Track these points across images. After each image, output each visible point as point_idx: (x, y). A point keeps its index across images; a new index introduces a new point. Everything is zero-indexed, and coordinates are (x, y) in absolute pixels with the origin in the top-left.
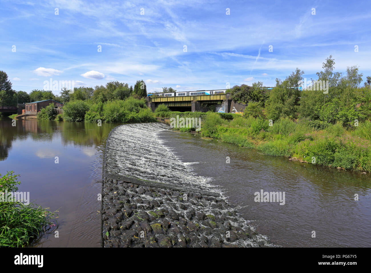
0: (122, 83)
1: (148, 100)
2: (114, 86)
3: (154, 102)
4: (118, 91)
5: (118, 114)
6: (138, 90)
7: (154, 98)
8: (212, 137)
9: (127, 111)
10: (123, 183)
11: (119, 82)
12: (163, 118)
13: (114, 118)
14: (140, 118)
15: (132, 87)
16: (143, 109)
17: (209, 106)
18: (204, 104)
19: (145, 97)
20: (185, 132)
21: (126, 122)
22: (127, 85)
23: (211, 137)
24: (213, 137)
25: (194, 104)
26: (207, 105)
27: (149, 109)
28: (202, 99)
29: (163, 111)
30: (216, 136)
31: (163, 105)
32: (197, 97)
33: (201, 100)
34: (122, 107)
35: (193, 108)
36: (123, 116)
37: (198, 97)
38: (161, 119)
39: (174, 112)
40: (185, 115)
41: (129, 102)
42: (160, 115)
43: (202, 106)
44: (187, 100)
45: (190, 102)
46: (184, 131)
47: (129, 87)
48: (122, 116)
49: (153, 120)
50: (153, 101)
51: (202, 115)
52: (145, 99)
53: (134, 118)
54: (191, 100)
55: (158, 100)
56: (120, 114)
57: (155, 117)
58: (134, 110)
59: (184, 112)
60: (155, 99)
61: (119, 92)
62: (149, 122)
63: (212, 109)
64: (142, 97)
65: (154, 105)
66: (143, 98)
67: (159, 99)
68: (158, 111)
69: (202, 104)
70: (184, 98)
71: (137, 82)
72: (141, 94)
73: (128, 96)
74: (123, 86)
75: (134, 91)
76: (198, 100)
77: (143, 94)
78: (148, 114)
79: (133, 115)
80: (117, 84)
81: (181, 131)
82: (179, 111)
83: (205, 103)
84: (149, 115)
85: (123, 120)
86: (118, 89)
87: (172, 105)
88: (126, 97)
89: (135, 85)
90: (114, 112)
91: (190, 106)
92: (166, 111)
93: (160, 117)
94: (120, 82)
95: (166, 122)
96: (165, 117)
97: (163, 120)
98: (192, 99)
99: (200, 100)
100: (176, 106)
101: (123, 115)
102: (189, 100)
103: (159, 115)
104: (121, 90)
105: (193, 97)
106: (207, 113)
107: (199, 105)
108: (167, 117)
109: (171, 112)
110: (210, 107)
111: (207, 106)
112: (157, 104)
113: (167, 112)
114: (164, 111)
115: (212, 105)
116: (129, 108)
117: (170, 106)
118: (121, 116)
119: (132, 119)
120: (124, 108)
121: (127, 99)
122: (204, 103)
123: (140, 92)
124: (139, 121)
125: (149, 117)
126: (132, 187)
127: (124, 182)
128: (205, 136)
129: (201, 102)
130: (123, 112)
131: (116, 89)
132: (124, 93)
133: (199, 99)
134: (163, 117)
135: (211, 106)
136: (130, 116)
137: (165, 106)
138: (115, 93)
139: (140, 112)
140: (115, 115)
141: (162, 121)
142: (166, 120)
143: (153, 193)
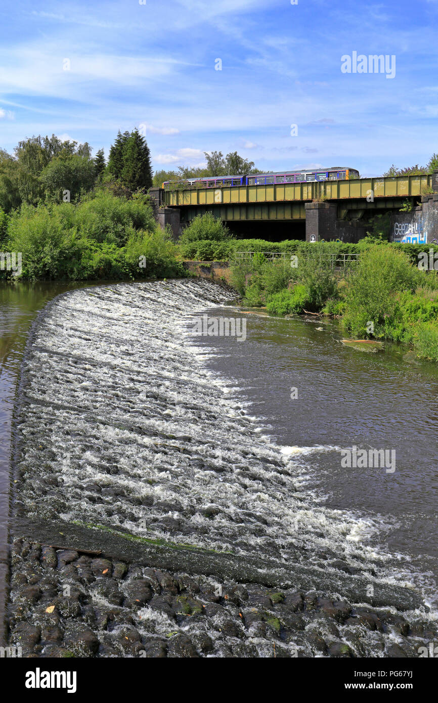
0: (71, 142)
1: (156, 198)
2: (42, 152)
3: (175, 204)
4: (54, 168)
5: (56, 252)
6: (123, 166)
7: (177, 192)
8: (380, 336)
9: (85, 242)
10: (75, 560)
11: (58, 138)
12: (208, 264)
13: (45, 266)
14: (129, 264)
15: (103, 153)
16: (140, 232)
17: (370, 218)
18: (350, 212)
19: (147, 188)
20: (284, 314)
21: (85, 280)
22: (86, 150)
23: (379, 339)
24: (382, 339)
25: (317, 211)
26: (359, 215)
27: (161, 230)
28: (344, 195)
29: (207, 238)
30: (396, 333)
31: (208, 217)
32: (325, 188)
33: (342, 197)
34: (71, 226)
35: (312, 226)
36: (73, 259)
37: (328, 187)
38: (202, 267)
39: (245, 240)
40: (283, 253)
41: (92, 208)
42: (198, 253)
43: (345, 219)
44: (289, 198)
45: (299, 204)
46: (280, 311)
47: (94, 155)
48: (71, 258)
49: (173, 269)
50: (173, 202)
51: (342, 251)
52: (147, 196)
53: (108, 263)
54: (305, 198)
55: (191, 199)
56: (64, 253)
57: (179, 259)
58: (111, 236)
59: (279, 241)
60: (181, 196)
61: (58, 171)
62: (160, 278)
63: (381, 229)
64: (134, 190)
65: (175, 217)
66: (140, 191)
67: (194, 194)
68: (191, 240)
69: (344, 212)
70: (278, 189)
71: (120, 136)
72: (134, 177)
73: (89, 187)
74: (72, 151)
75: (111, 168)
76: (328, 197)
77: (140, 177)
78: (156, 249)
79: (107, 253)
80: (53, 144)
81: (270, 313)
82: (262, 238)
83: (354, 207)
84: (160, 255)
85: (72, 272)
86: (55, 164)
87: (237, 216)
88: (82, 189)
89: (113, 148)
90: (43, 246)
91: (303, 217)
92: (218, 239)
93: (197, 260)
94: (62, 139)
95: (216, 278)
96: (216, 260)
97: (208, 270)
98: (307, 193)
99: (335, 196)
100: (251, 218)
101: (74, 254)
102: (298, 198)
103: (194, 252)
104: (66, 164)
105: (310, 188)
106: (362, 244)
107: (333, 215)
108: (220, 258)
109: (235, 241)
110: (370, 221)
111: (362, 217)
112: (185, 213)
113: (222, 243)
114: (212, 239)
115: (380, 216)
116: (93, 229)
117: (230, 218)
118: (68, 259)
119: (104, 270)
120: (78, 230)
121: (85, 197)
122: (349, 207)
123: (128, 172)
124: (127, 275)
125: (161, 261)
126: (106, 575)
127: (80, 554)
128: (356, 333)
129: (339, 203)
130: (73, 245)
131: (51, 164)
132: (75, 177)
133: (331, 192)
134: (207, 259)
135: (377, 218)
136: (96, 258)
137: (215, 222)
138: (46, 175)
139: (129, 242)
140: (48, 255)
141: (204, 276)
142: (218, 271)
143: (178, 599)
